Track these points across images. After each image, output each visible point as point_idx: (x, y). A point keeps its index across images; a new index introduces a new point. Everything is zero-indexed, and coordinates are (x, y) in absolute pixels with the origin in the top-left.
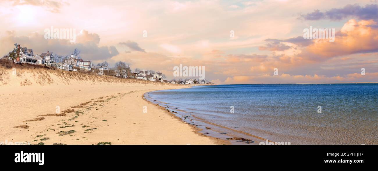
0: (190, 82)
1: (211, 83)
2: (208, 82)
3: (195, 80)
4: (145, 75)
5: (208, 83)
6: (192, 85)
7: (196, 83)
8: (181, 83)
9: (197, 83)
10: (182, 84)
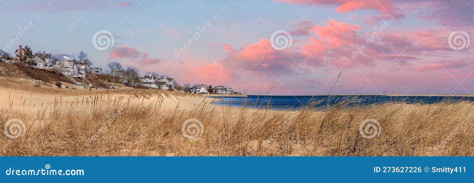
0: (203, 90)
1: (236, 93)
2: (232, 91)
3: (210, 87)
4: (152, 81)
5: (233, 93)
6: (206, 95)
7: (212, 92)
8: (189, 92)
9: (214, 91)
10: (191, 92)
